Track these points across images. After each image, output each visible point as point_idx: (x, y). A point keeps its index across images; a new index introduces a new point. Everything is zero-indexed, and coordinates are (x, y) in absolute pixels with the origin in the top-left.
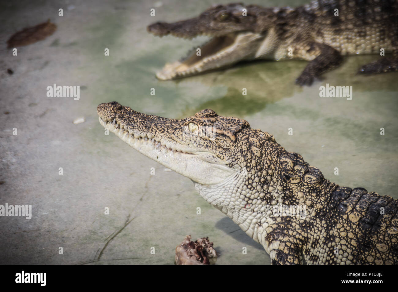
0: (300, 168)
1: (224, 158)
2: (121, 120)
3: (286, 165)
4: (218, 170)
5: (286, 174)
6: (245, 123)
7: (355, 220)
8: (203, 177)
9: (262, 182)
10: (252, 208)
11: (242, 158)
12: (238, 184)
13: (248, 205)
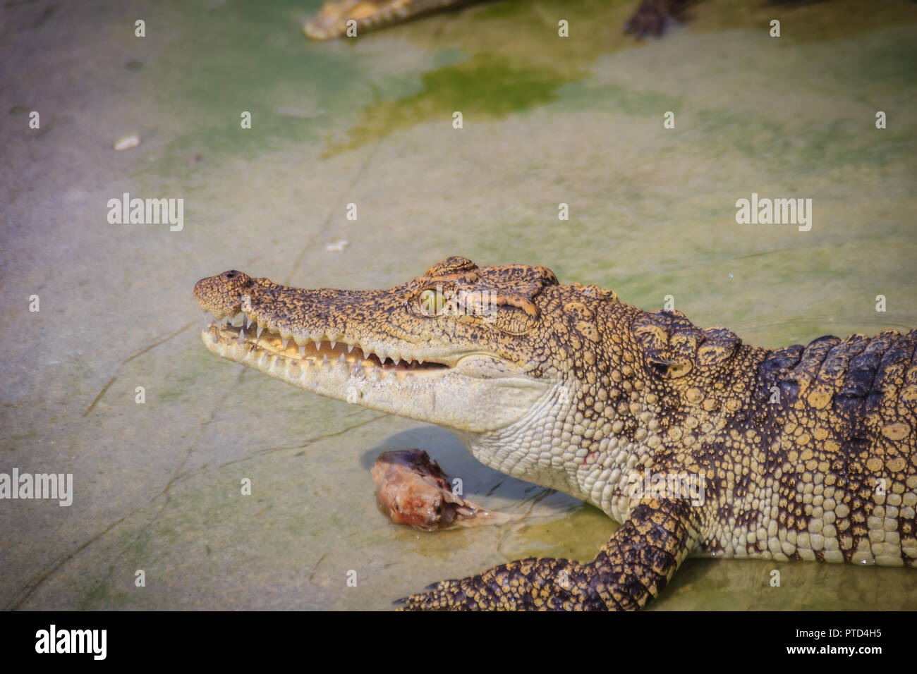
0: (683, 339)
1: (520, 358)
2: (258, 309)
3: (651, 341)
4: (510, 390)
5: (656, 362)
6: (546, 273)
7: (823, 401)
8: (479, 414)
9: (614, 397)
10: (600, 460)
11: (562, 351)
12: (561, 413)
13: (592, 455)
